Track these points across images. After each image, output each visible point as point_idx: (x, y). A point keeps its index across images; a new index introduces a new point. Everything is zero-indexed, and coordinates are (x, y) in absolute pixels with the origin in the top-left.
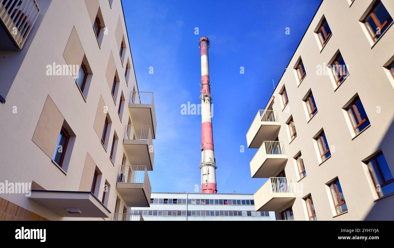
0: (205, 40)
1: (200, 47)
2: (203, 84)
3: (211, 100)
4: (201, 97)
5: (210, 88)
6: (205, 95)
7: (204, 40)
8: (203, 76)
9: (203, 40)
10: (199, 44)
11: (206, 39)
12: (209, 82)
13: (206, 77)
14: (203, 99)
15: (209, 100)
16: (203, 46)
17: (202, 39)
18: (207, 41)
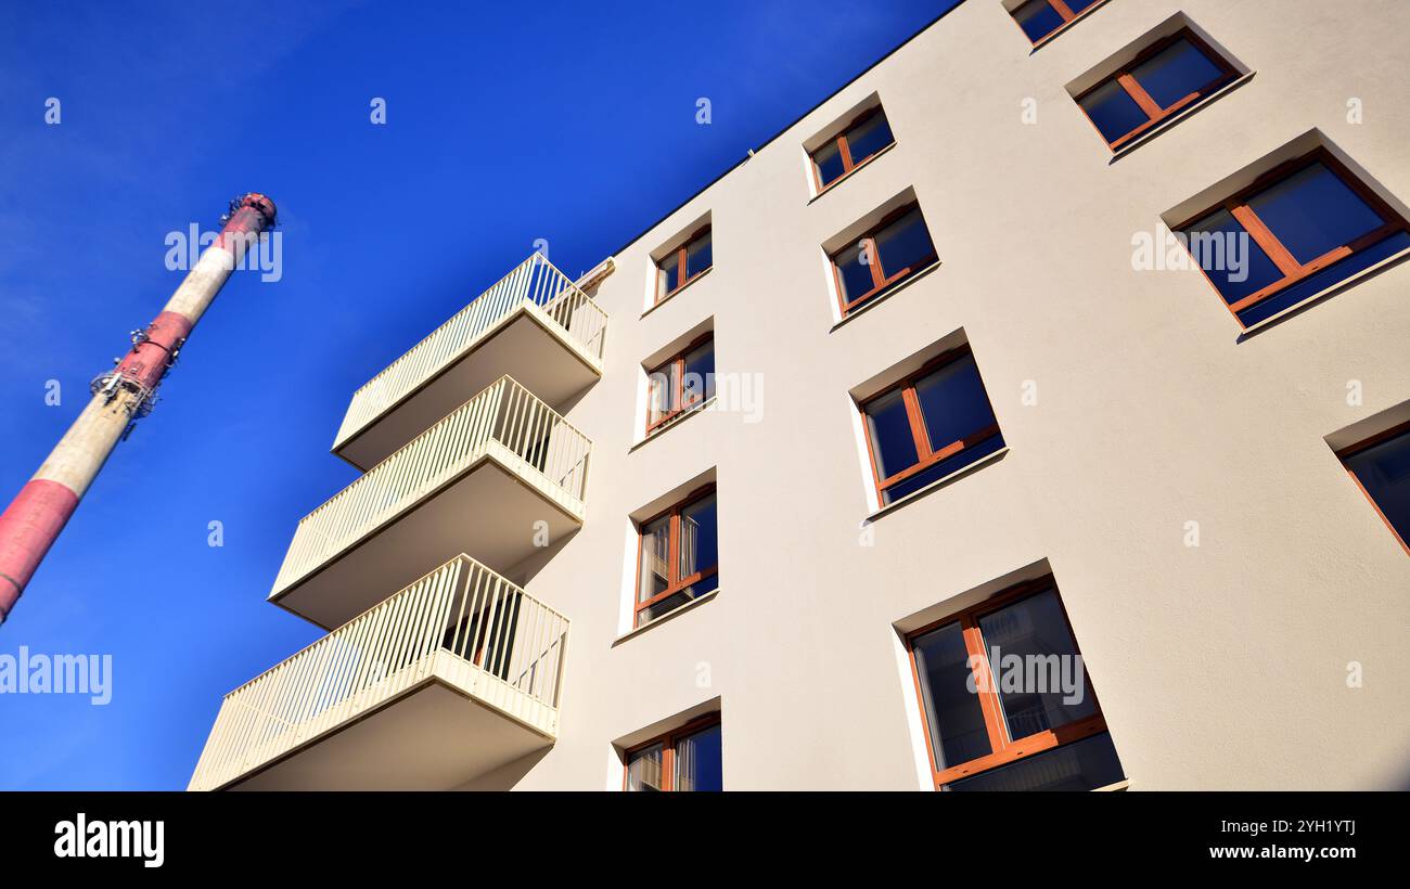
0: (264, 210)
1: (228, 220)
2: (147, 341)
3: (137, 414)
4: (105, 381)
5: (166, 368)
6: (129, 381)
7: (258, 206)
8: (168, 312)
9: (253, 205)
10: (232, 209)
11: (269, 209)
12: (177, 344)
13: (178, 325)
14: (109, 392)
15: (134, 409)
16: (241, 221)
17: (256, 198)
18: (266, 218)
